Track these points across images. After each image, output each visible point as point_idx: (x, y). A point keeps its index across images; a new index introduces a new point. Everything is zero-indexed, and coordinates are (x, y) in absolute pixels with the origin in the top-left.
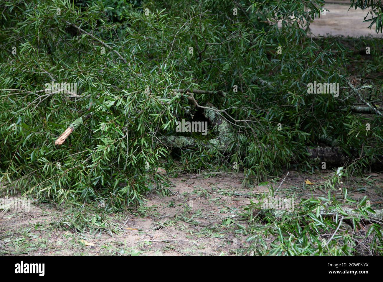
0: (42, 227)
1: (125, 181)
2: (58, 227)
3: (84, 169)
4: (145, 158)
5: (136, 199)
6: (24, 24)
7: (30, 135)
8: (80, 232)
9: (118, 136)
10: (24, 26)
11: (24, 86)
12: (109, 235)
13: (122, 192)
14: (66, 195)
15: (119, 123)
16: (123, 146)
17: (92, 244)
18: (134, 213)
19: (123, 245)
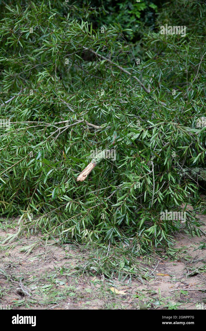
0: (68, 271)
1: (151, 219)
2: (85, 273)
3: (107, 207)
4: (173, 195)
5: (165, 240)
6: (40, 51)
7: (51, 171)
8: (108, 278)
9: (143, 171)
10: (41, 53)
11: (43, 118)
12: (139, 281)
13: (149, 233)
14: (90, 236)
15: (144, 157)
16: (149, 182)
17: (122, 293)
18: (163, 256)
19: (156, 294)
